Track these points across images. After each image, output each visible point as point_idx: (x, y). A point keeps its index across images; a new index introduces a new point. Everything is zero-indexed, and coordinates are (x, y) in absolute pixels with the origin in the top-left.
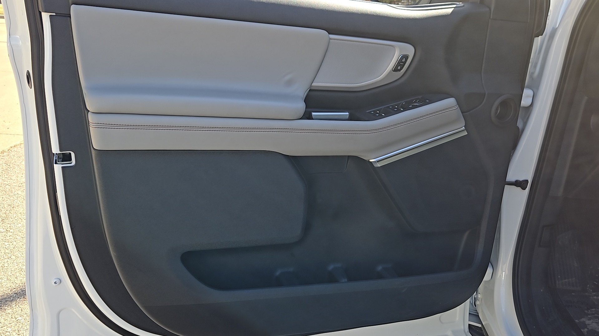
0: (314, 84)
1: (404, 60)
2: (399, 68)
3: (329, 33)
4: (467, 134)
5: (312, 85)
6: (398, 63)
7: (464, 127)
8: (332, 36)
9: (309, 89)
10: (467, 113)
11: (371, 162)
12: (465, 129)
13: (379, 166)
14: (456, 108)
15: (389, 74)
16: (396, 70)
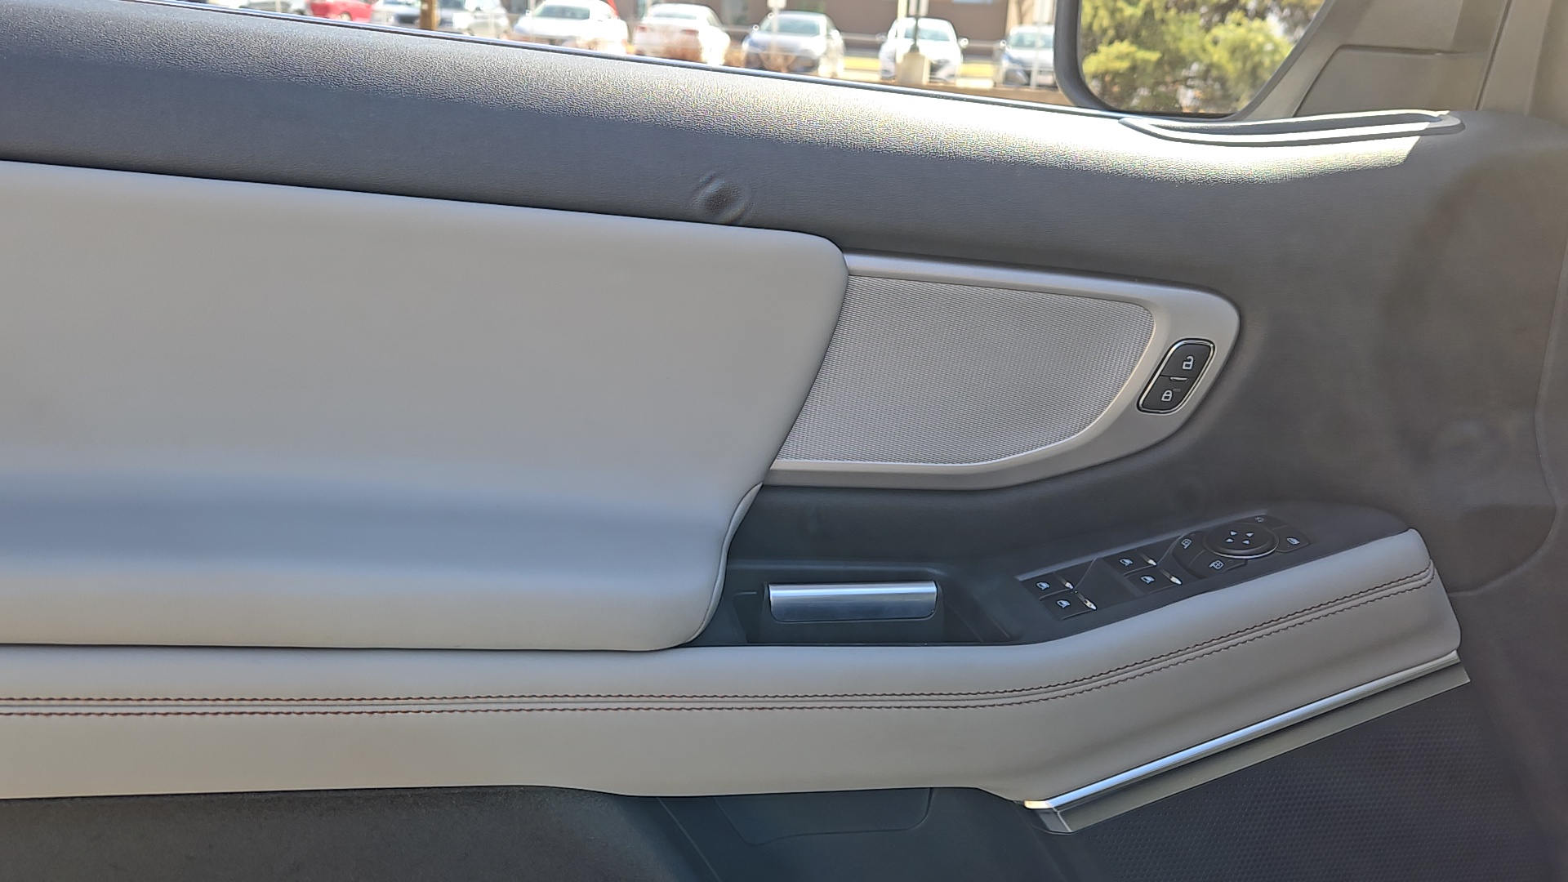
0: (780, 464)
1: (1191, 363)
2: (1167, 395)
3: (844, 249)
4: (1469, 681)
5: (772, 467)
6: (1160, 375)
7: (1455, 652)
8: (856, 262)
9: (759, 486)
10: (1470, 594)
11: (1034, 812)
12: (1459, 661)
13: (1070, 831)
14: (1424, 581)
15: (1121, 422)
16: (1150, 403)
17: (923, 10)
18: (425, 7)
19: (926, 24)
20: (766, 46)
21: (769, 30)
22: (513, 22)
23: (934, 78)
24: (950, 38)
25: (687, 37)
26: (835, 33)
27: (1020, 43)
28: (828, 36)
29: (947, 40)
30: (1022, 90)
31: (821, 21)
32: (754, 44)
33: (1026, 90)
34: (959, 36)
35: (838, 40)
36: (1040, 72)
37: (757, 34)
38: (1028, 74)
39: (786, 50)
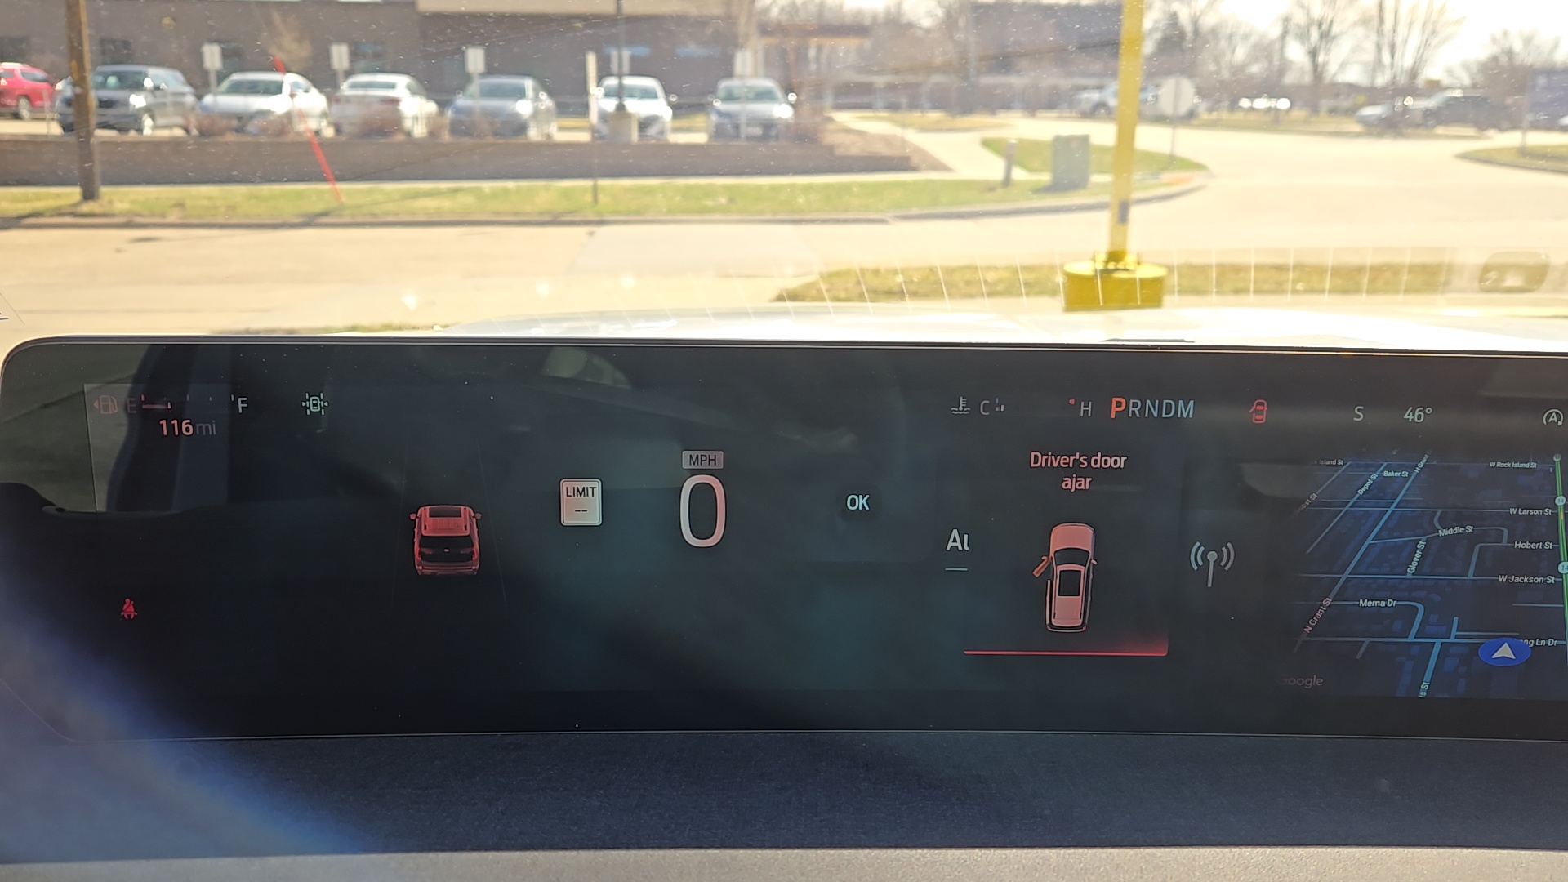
17: (626, 68)
18: (78, 90)
19: (630, 81)
20: (468, 112)
21: (472, 97)
22: (199, 97)
23: (644, 136)
24: (659, 96)
25: (385, 107)
26: (543, 96)
27: (730, 97)
28: (536, 99)
29: (655, 97)
30: (731, 143)
31: (529, 84)
32: (458, 111)
33: (735, 143)
34: (667, 93)
35: (546, 101)
36: (748, 125)
37: (461, 101)
38: (737, 127)
39: (492, 115)
